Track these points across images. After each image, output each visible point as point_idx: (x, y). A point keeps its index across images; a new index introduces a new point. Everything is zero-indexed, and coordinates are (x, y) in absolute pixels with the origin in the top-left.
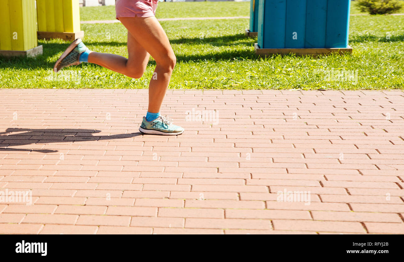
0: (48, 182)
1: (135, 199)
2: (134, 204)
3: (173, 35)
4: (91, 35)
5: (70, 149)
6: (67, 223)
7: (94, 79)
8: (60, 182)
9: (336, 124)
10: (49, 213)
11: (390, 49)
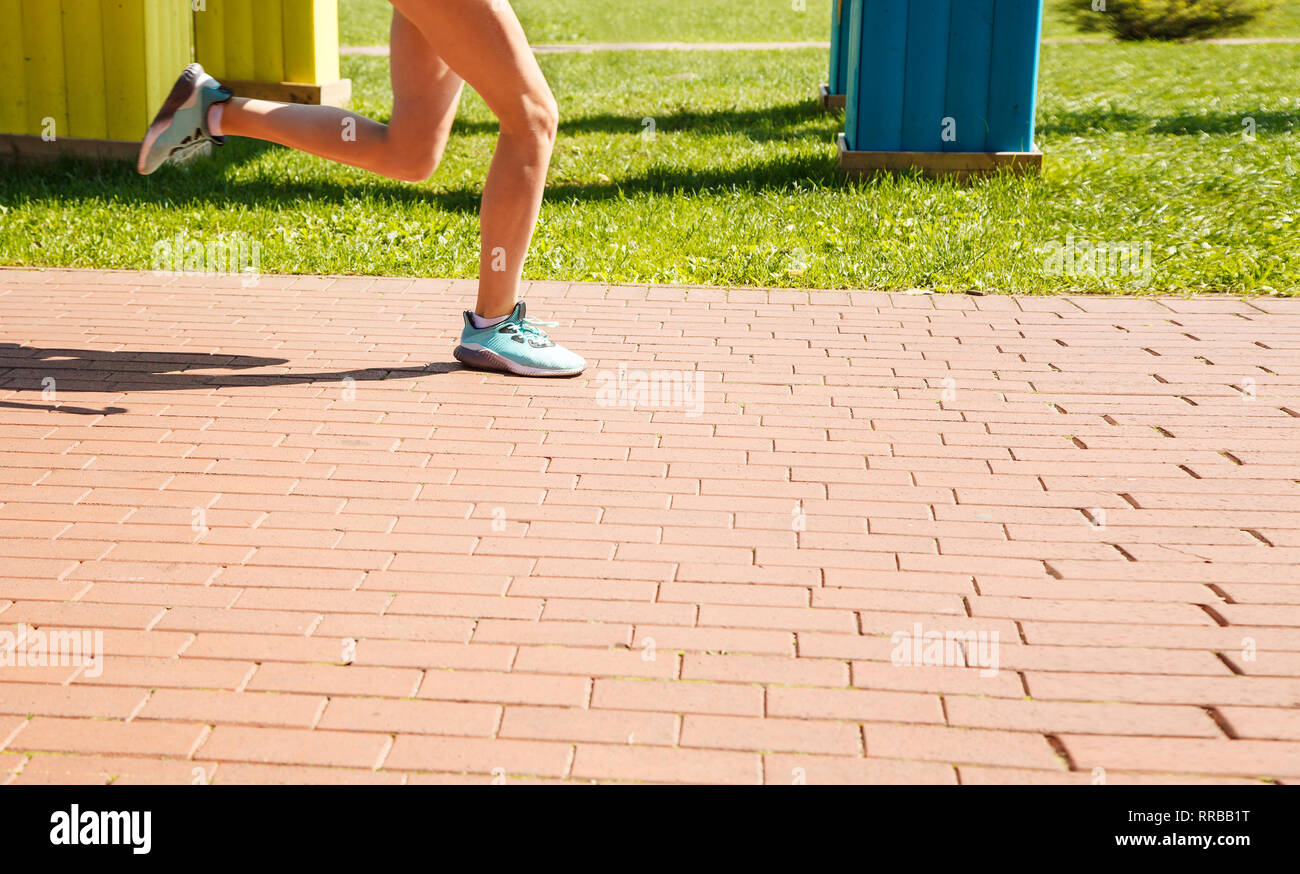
0: (225, 586)
1: (514, 648)
2: (513, 666)
3: (651, 100)
4: (375, 94)
5: (300, 478)
6: (287, 722)
7: (385, 242)
8: (267, 587)
9: (1002, 409)
10: (227, 689)
11: (1198, 158)
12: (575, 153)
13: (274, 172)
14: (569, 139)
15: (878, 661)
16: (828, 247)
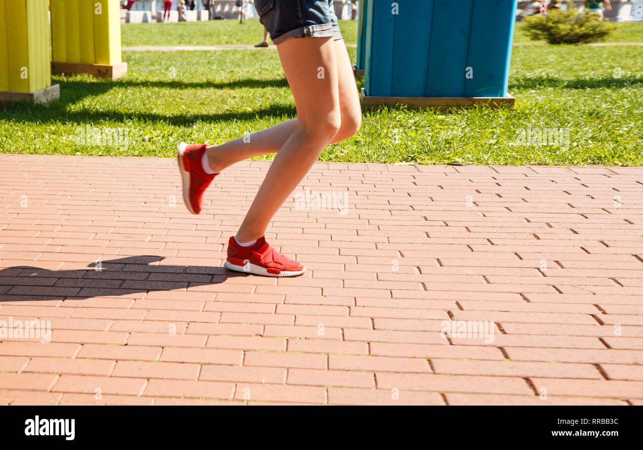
0: (66, 307)
1: (207, 337)
2: (206, 345)
3: (271, 72)
4: (139, 69)
5: (102, 254)
6: (96, 373)
7: (144, 140)
8: (87, 308)
9: (482, 220)
10: (67, 357)
11: (586, 100)
12: (235, 97)
13: (90, 107)
14: (232, 91)
15: (382, 342)
16: (357, 142)
